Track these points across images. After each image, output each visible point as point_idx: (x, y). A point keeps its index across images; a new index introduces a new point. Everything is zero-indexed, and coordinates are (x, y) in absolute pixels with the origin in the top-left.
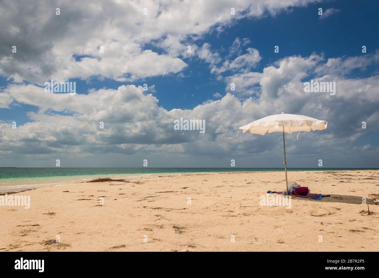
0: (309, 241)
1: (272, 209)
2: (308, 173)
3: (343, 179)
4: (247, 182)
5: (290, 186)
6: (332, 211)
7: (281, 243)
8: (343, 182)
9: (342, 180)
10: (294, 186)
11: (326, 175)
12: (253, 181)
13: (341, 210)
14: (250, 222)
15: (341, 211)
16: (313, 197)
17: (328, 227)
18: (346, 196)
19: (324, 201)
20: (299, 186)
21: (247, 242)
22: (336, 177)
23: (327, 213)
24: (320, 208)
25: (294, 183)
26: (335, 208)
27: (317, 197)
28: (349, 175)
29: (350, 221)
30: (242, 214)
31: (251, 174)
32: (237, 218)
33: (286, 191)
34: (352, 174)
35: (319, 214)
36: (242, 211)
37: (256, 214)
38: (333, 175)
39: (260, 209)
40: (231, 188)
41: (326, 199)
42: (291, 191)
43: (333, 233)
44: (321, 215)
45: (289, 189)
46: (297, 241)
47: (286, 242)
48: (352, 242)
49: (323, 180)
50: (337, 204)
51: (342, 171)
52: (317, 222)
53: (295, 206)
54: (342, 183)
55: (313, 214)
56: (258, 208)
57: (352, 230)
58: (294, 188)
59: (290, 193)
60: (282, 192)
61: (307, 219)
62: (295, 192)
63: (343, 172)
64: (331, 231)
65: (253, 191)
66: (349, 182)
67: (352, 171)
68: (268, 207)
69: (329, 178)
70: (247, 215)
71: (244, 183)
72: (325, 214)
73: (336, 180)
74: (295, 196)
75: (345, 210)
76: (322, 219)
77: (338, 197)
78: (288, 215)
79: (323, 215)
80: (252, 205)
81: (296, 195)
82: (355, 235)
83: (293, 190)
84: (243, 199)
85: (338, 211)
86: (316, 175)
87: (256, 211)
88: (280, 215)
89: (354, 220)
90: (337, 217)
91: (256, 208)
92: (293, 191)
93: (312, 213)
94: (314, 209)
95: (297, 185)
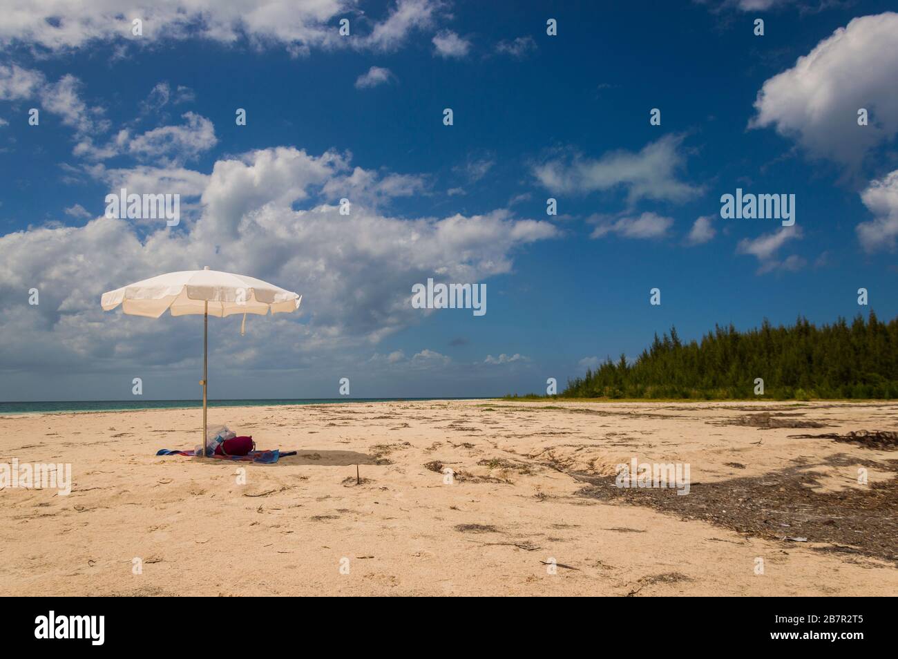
0: (221, 549)
1: (156, 490)
2: (270, 409)
3: (335, 419)
4: (115, 433)
5: (212, 435)
6: (289, 484)
7: (154, 563)
8: (334, 425)
9: (332, 422)
10: (222, 436)
11: (306, 412)
12: (133, 431)
13: (309, 480)
14: (90, 525)
15: (309, 482)
16: (259, 458)
17: (271, 516)
18: (328, 452)
19: (282, 464)
20: (234, 434)
21: (63, 572)
22: (323, 416)
23: (278, 487)
24: (267, 478)
25: (221, 428)
26: (297, 477)
27: (269, 457)
28: (350, 412)
29: (319, 499)
30: (72, 508)
31: (133, 414)
32: (58, 518)
33: (202, 447)
34: (357, 410)
35: (261, 490)
36: (76, 501)
37: (112, 506)
38: (320, 413)
39: (124, 491)
40: (65, 449)
41: (287, 460)
42: (215, 446)
43: (278, 526)
44: (266, 494)
45: (209, 442)
46: (193, 554)
47: (167, 558)
48: (308, 541)
49: (296, 422)
50: (304, 469)
51: (341, 404)
52: (252, 508)
53: (211, 478)
54: (333, 427)
55: (248, 492)
56: (120, 491)
57: (316, 517)
58: (220, 440)
59: (211, 452)
60: (193, 451)
61: (232, 505)
62: (222, 449)
63: (341, 407)
64: (274, 524)
65: (122, 454)
66: (346, 424)
67: (359, 404)
68: (147, 486)
69: (310, 418)
70: (87, 510)
71: (107, 437)
72: (274, 491)
73: (322, 422)
74: (221, 457)
75: (317, 478)
76: (265, 502)
77: (312, 454)
78: (191, 500)
79: (270, 493)
80: (106, 485)
81: (222, 454)
82: (319, 524)
83: (218, 444)
84: (87, 472)
85: (302, 484)
86: (286, 412)
87: (113, 496)
88: (172, 502)
89: (328, 497)
90: (295, 494)
91: (114, 491)
92: (219, 446)
93: (247, 490)
94: (253, 482)
95: (228, 434)
